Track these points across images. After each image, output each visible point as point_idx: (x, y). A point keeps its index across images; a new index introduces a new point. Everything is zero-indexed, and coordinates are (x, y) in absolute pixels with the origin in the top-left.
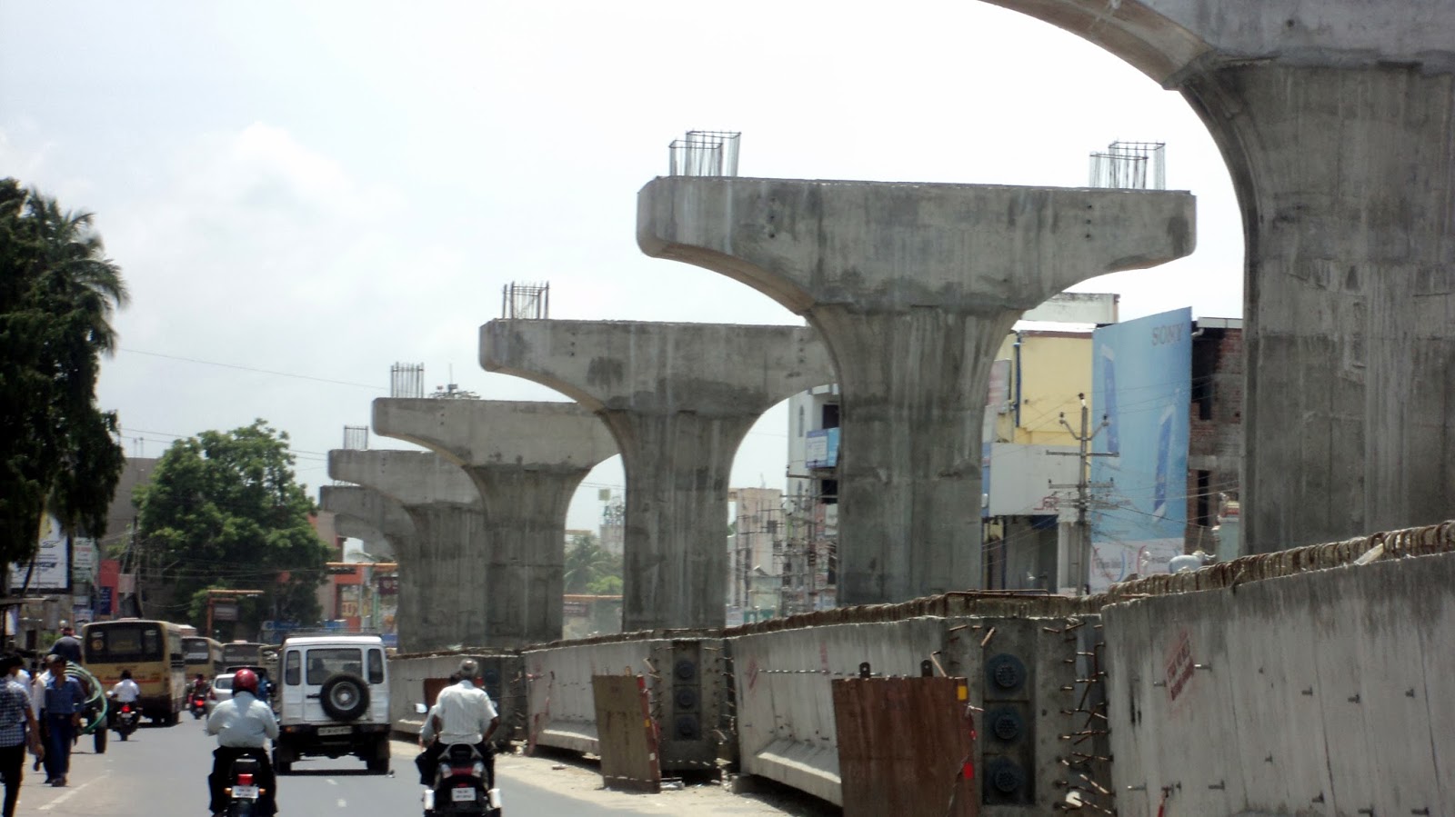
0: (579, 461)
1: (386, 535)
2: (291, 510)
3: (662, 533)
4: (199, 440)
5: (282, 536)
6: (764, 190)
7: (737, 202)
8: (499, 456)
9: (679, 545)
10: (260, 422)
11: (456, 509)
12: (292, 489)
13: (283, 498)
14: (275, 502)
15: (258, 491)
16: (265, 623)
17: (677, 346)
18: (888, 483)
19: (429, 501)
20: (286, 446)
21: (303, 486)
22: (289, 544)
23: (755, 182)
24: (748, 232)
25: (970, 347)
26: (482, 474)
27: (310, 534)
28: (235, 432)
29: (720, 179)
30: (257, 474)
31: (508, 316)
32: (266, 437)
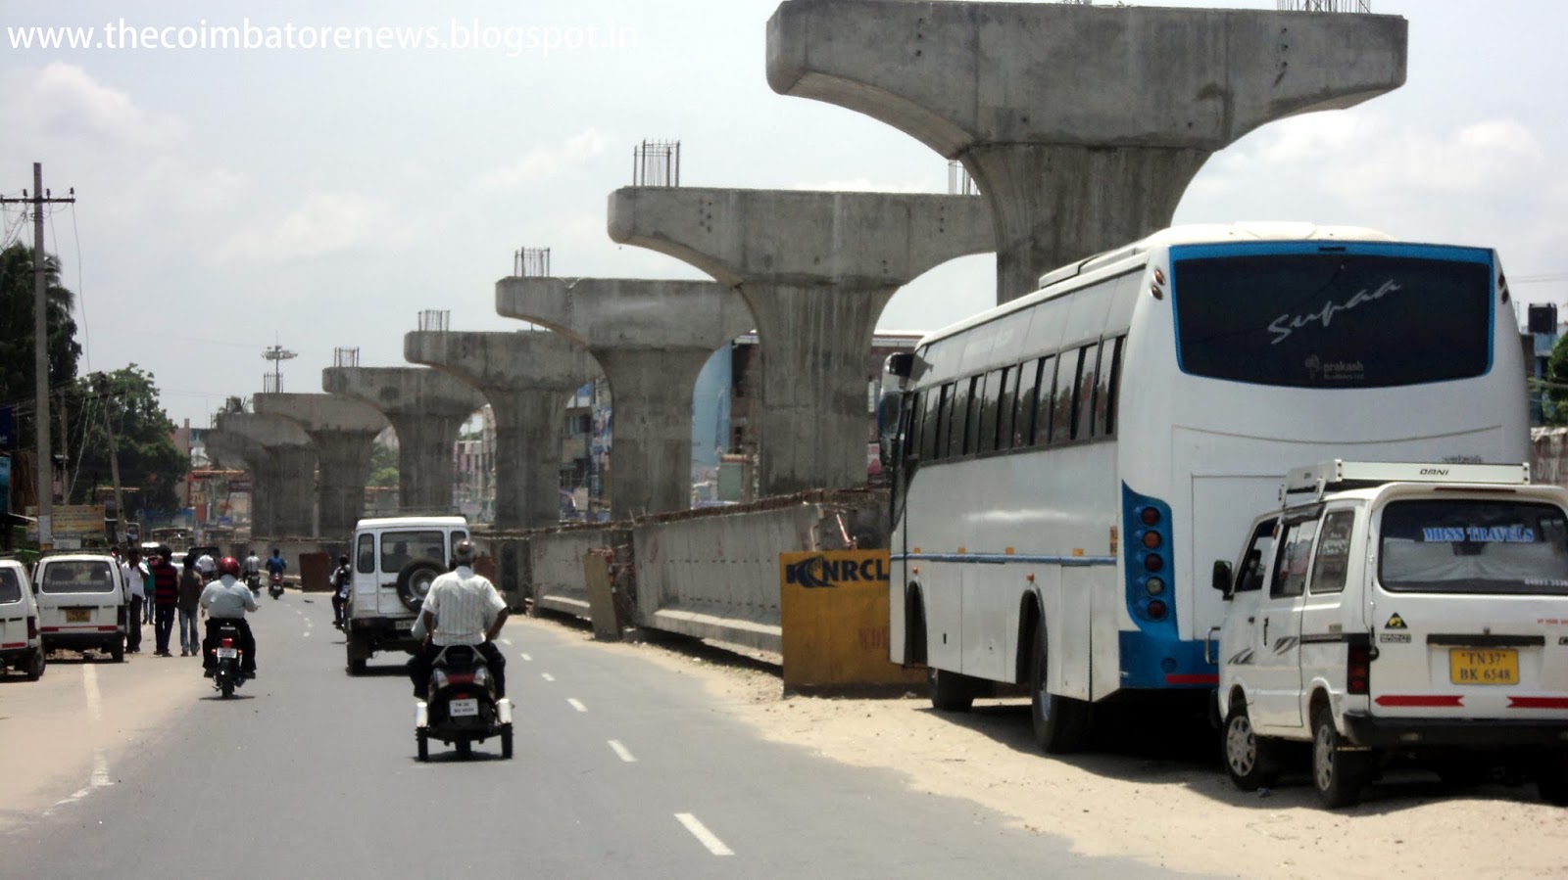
0: (373, 428)
1: (246, 460)
2: (157, 429)
3: (419, 478)
4: (88, 379)
5: (150, 448)
6: (460, 336)
7: (448, 343)
8: (327, 425)
9: (428, 483)
10: (132, 365)
11: (296, 448)
12: (157, 414)
13: (150, 420)
14: (145, 423)
15: (131, 416)
16: (138, 511)
17: (426, 380)
18: (517, 467)
19: (280, 443)
20: (152, 383)
21: (165, 411)
22: (156, 453)
23: (455, 334)
24: (453, 355)
25: (553, 405)
26: (318, 436)
27: (171, 446)
28: (115, 373)
29: (441, 332)
30: (132, 404)
31: (337, 365)
32: (137, 377)
